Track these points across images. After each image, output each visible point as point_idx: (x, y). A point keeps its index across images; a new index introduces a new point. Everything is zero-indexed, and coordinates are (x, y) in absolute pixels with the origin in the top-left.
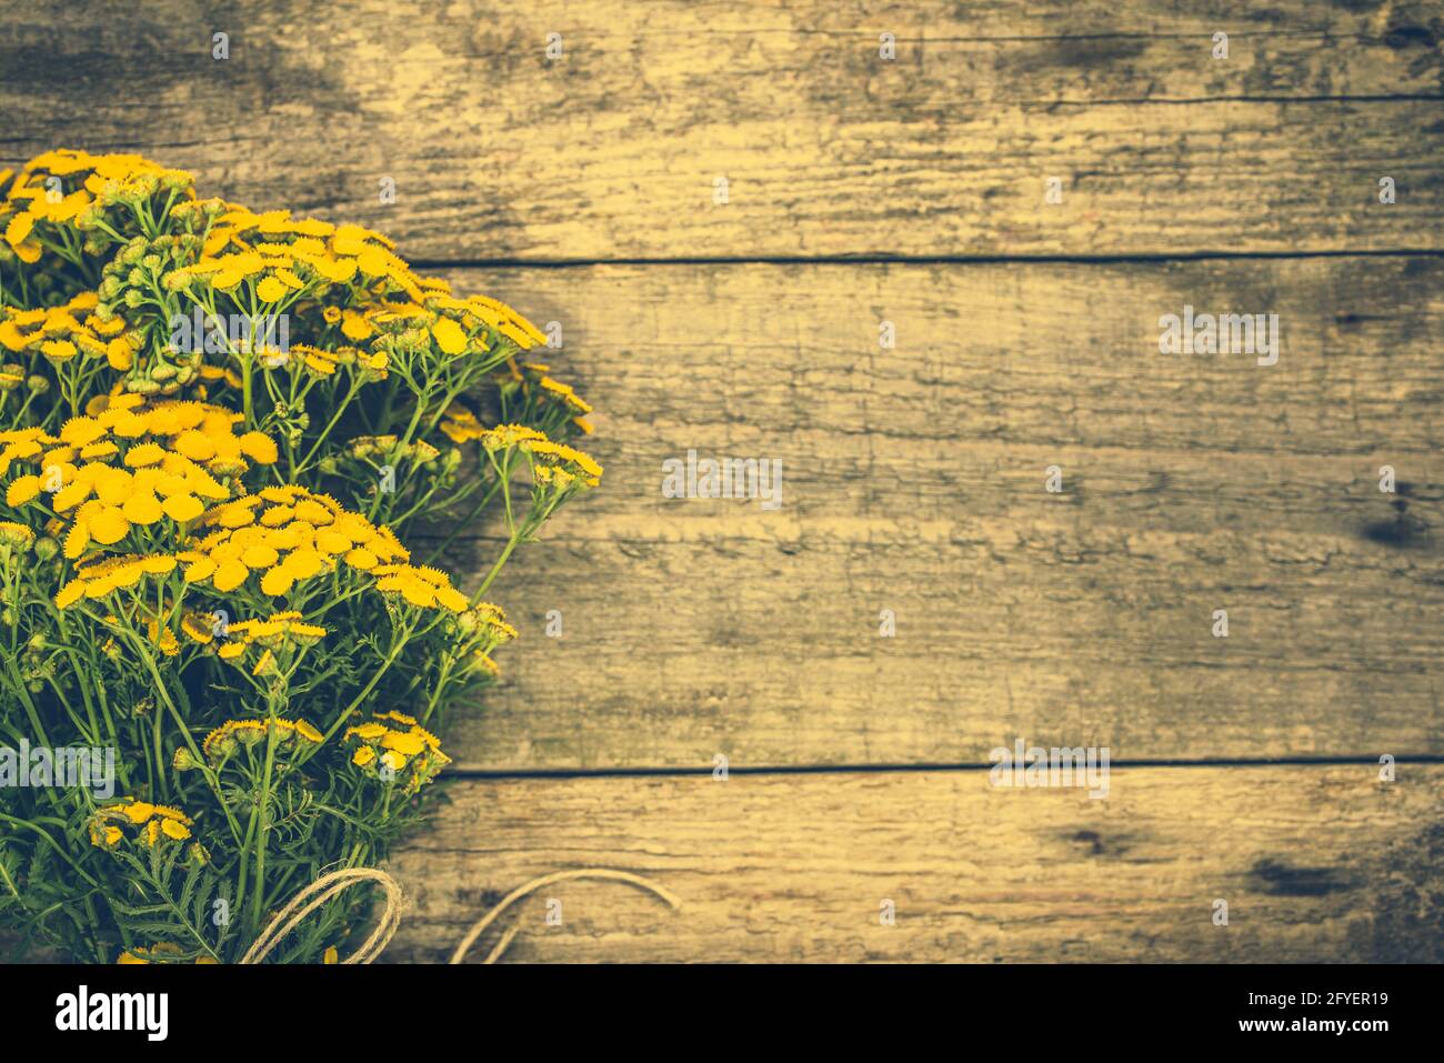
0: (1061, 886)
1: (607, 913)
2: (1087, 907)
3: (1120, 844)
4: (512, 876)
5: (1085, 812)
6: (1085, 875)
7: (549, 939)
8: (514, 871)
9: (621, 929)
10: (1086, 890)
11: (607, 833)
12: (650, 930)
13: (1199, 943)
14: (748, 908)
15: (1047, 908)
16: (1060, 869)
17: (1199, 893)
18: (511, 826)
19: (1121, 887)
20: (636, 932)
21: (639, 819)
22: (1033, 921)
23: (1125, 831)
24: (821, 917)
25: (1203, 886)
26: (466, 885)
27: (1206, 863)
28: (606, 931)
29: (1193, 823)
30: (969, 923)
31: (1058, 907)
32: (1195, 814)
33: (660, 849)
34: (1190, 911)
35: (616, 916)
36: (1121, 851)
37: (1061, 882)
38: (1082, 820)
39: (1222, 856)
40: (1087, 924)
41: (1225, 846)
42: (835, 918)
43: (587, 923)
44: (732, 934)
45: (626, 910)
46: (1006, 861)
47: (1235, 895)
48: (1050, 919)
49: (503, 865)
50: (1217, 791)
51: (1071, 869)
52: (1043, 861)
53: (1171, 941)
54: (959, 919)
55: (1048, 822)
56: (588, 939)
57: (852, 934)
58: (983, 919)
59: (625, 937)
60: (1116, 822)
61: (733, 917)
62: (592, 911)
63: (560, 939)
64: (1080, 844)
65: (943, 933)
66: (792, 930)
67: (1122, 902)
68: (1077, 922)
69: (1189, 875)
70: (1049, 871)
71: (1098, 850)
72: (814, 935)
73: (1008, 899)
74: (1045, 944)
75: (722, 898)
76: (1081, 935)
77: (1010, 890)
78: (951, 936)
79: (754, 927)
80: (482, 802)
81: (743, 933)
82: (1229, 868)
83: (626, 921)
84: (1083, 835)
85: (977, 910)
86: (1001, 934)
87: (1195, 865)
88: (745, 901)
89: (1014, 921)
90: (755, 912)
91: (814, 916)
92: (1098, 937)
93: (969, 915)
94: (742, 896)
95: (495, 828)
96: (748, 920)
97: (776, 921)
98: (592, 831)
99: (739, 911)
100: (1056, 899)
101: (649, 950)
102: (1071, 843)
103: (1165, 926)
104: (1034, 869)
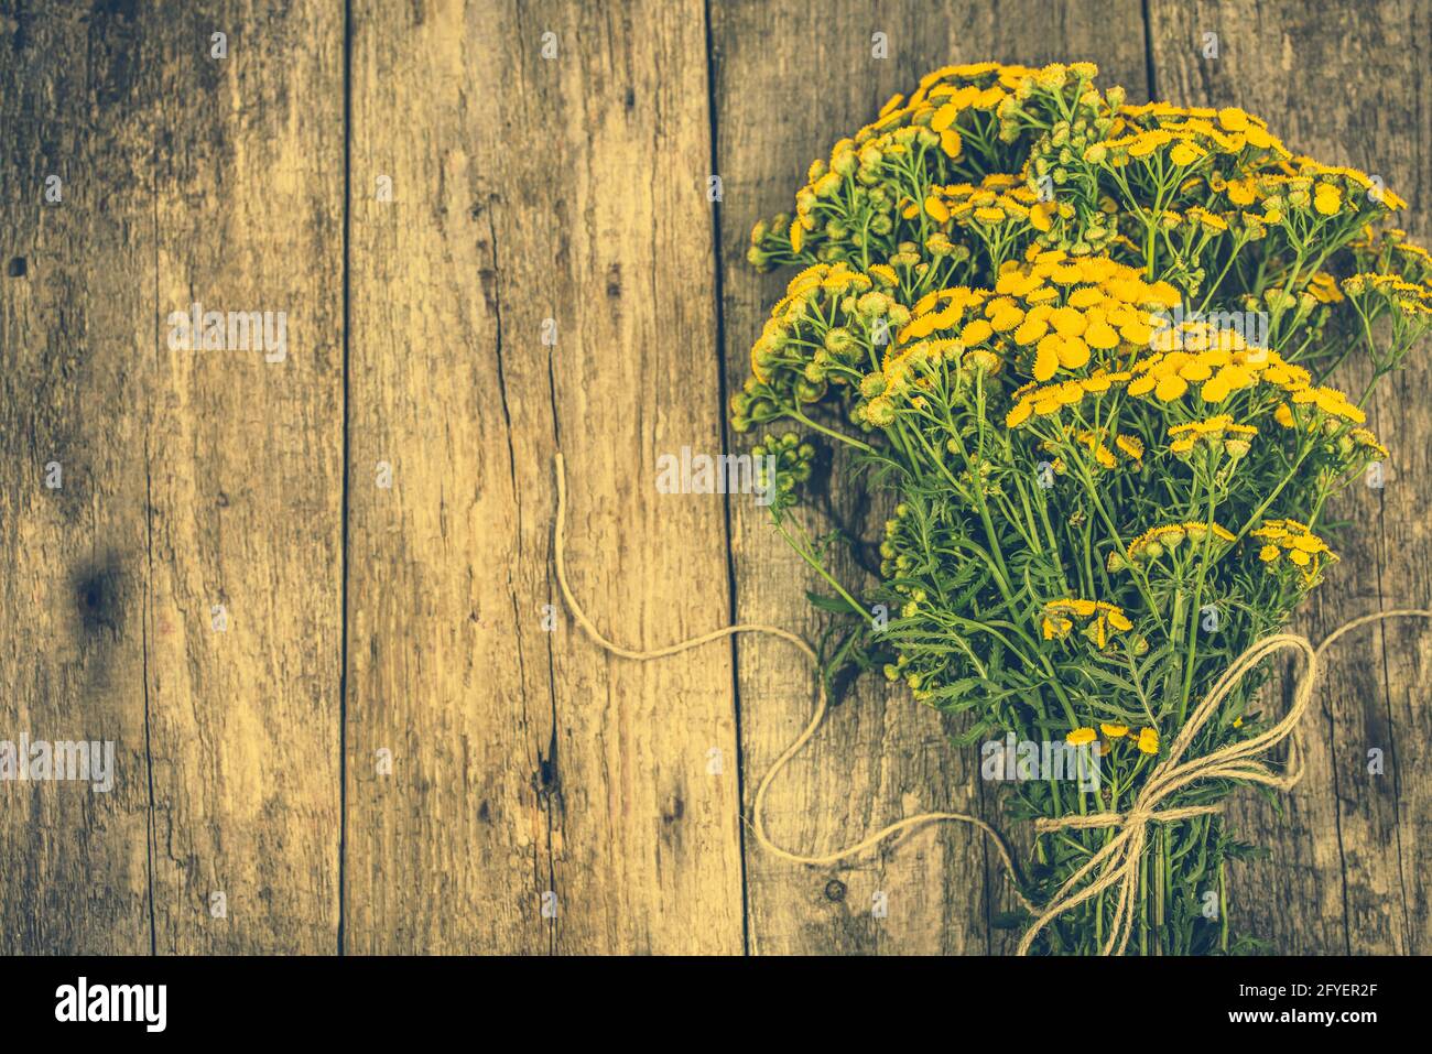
0: (634, 786)
1: (602, 391)
2: (617, 810)
3: (674, 838)
4: (634, 309)
5: (701, 807)
6: (645, 808)
7: (579, 342)
8: (638, 311)
9: (589, 404)
10: (632, 807)
11: (672, 390)
12: (589, 429)
13: (588, 910)
14: (610, 513)
15: (615, 775)
16: (650, 785)
17: (631, 909)
18: (676, 307)
19: (635, 839)
20: (586, 417)
21: (685, 417)
22: (604, 763)
23: (685, 842)
24: (603, 578)
25: (638, 913)
26: (623, 270)
27: (658, 915)
28: (587, 390)
29: (692, 903)
30: (600, 706)
31: (617, 785)
32: (701, 904)
33: (659, 435)
34: (616, 902)
35: (601, 400)
36: (667, 839)
37: (639, 786)
38: (693, 806)
39: (664, 929)
40: (603, 811)
41: (674, 932)
42: (602, 589)
43: (594, 374)
44: (587, 499)
45: (606, 408)
46: (656, 738)
47: (630, 941)
48: (606, 777)
49: (643, 301)
50: (722, 924)
51: (651, 795)
52: (657, 769)
53: (589, 884)
54: (604, 697)
55: (691, 774)
56: (580, 377)
57: (589, 604)
58: (605, 718)
59: (583, 408)
60: (692, 834)
61: (602, 499)
62: (605, 379)
63: (579, 351)
64: (672, 803)
65: (592, 683)
66: (592, 553)
67: (622, 840)
68: (604, 802)
69: (646, 901)
70: (648, 776)
71: (668, 819)
72: (587, 571)
73: (622, 740)
74: (584, 773)
75: (618, 490)
76: (592, 805)
77: (631, 743)
78: (589, 690)
79: (593, 520)
80: (697, 283)
81: (588, 509)
82: (654, 936)
83: (596, 408)
84: (680, 805)
85: (613, 713)
86: (591, 735)
87: (656, 905)
88: (615, 509)
89: (604, 745)
90: (607, 519)
91: (604, 570)
92: (591, 821)
93: (608, 707)
94: (621, 508)
95: (674, 293)
96: (599, 514)
97: (599, 538)
98: (673, 376)
99: (607, 505)
100: (624, 782)
101: (572, 429)
102: (674, 794)
103: (602, 880)
104: (649, 761)
